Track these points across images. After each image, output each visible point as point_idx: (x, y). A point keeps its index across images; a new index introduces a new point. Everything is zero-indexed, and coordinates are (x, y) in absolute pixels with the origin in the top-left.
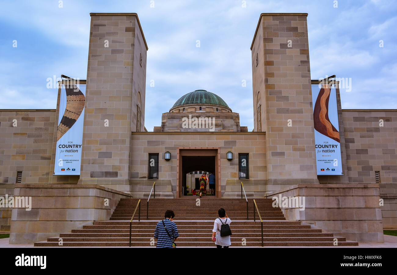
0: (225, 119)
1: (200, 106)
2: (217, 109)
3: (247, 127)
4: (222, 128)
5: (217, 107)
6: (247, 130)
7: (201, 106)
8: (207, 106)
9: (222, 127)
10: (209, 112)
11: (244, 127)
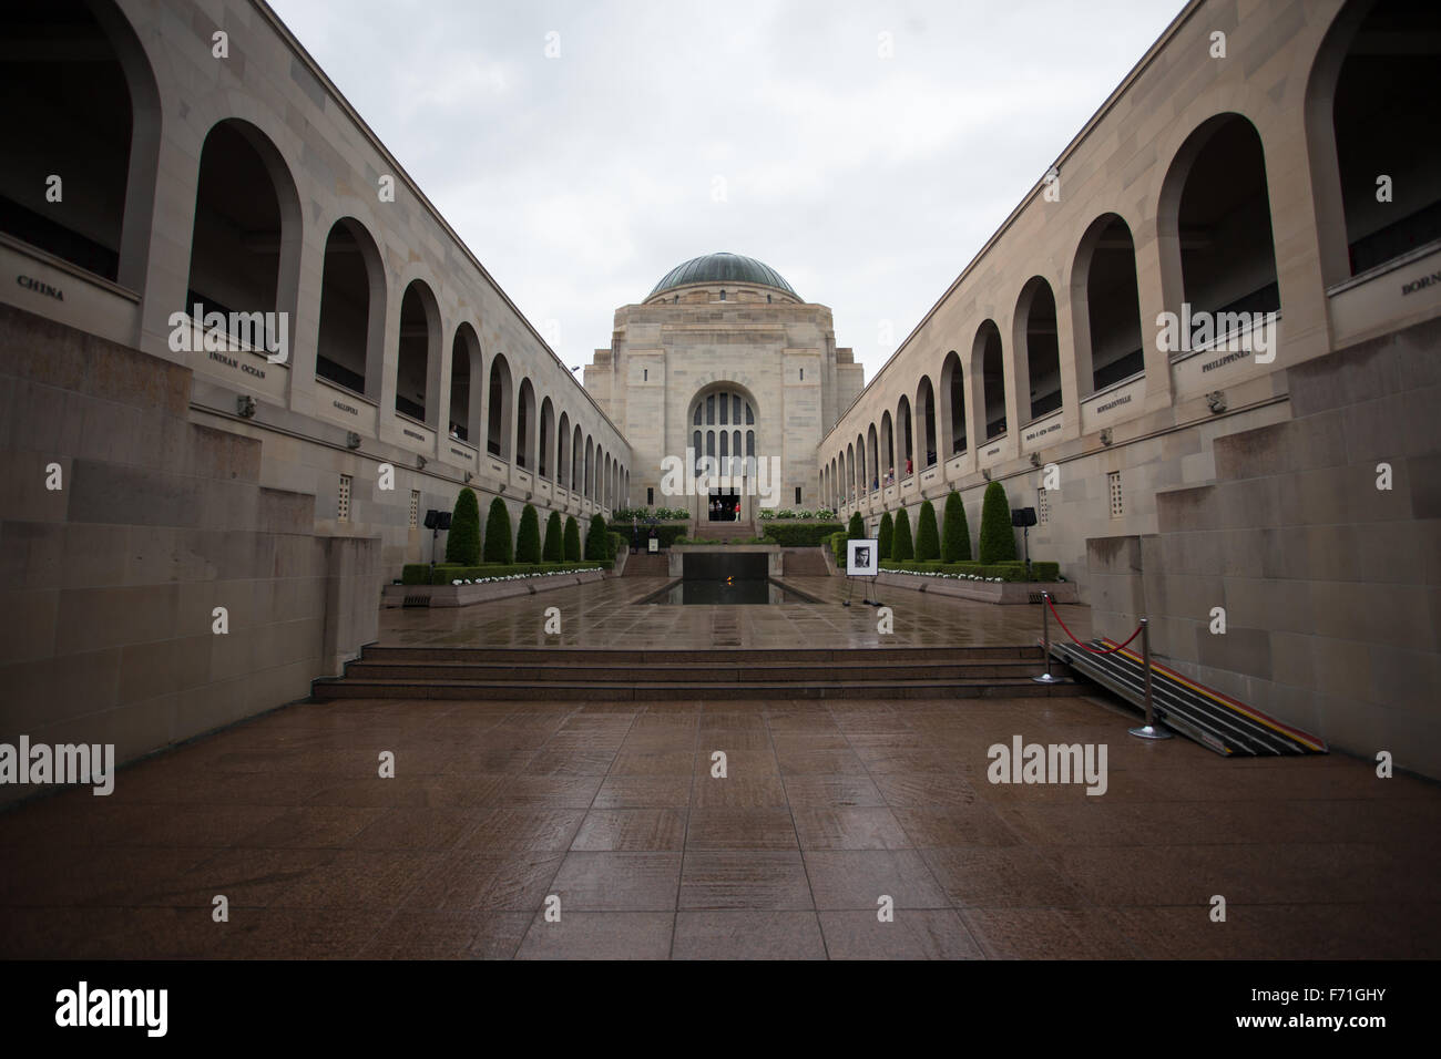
0: (793, 324)
1: (721, 289)
2: (769, 297)
3: (851, 349)
4: (785, 346)
5: (768, 293)
6: (853, 358)
7: (725, 288)
8: (742, 288)
9: (785, 340)
10: (749, 303)
11: (844, 349)
